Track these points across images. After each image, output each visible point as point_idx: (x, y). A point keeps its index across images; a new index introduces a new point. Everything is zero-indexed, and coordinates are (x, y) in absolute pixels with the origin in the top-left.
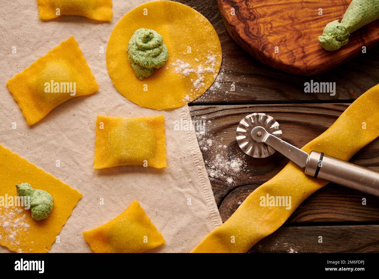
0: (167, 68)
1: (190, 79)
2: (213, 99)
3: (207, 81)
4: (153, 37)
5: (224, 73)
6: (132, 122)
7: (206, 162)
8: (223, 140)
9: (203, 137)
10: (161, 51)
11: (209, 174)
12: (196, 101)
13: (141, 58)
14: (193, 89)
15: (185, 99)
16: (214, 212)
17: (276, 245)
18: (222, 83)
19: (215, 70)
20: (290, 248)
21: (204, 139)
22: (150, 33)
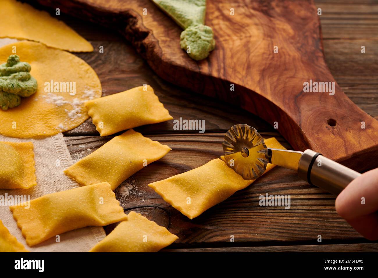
1: (65, 109)
14: (67, 119)
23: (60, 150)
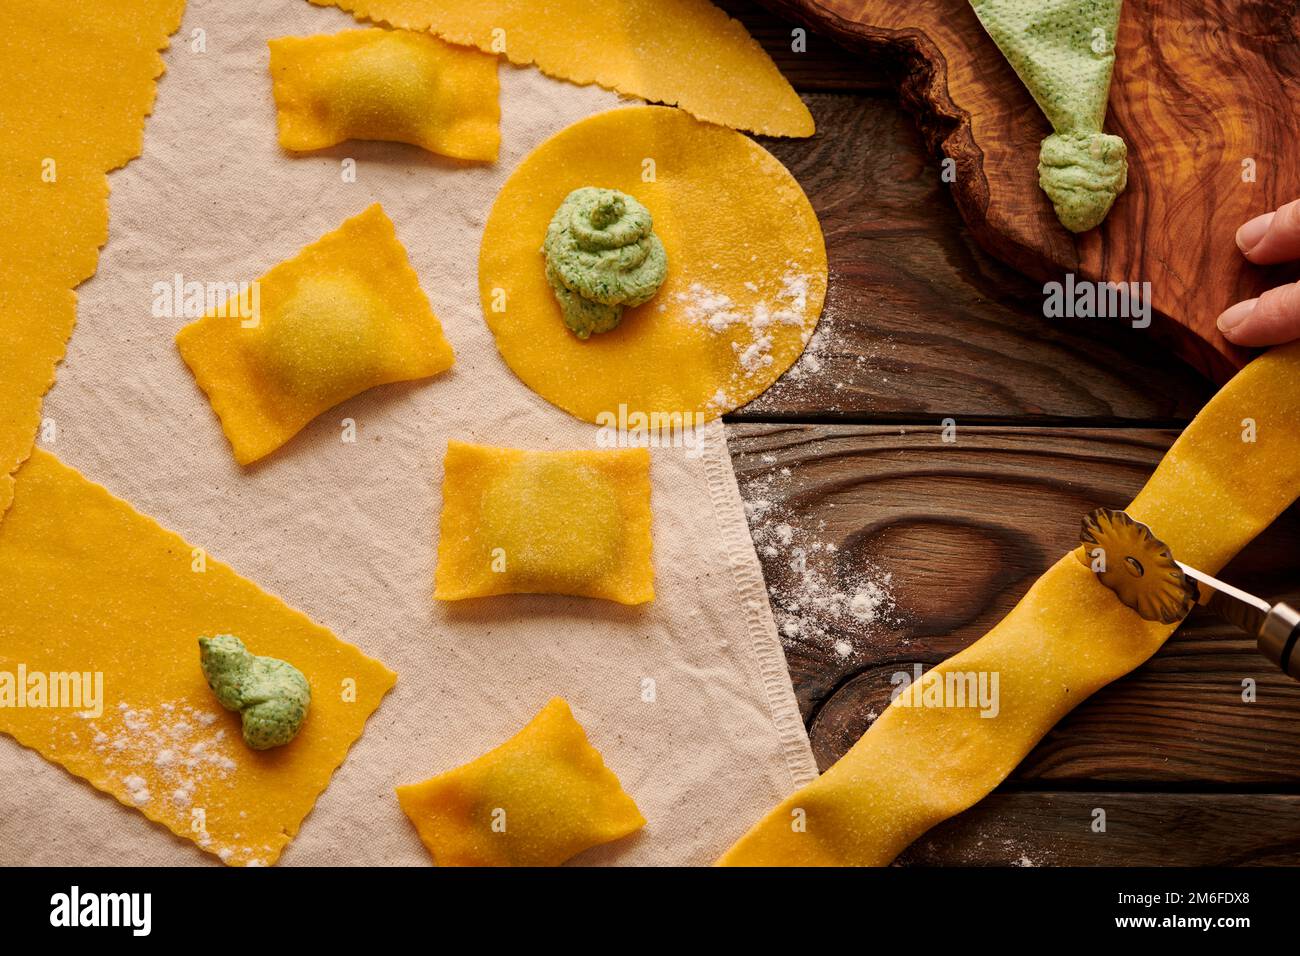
0: (663, 308)
1: (731, 342)
2: (800, 403)
3: (780, 350)
4: (625, 213)
5: (832, 327)
6: (553, 462)
7: (773, 590)
8: (827, 529)
9: (766, 516)
10: (646, 255)
11: (781, 627)
12: (747, 408)
13: (585, 272)
14: (737, 373)
15: (714, 403)
16: (794, 739)
17: (979, 844)
18: (826, 357)
19: (806, 318)
20: (1020, 856)
21: (768, 522)
22: (616, 200)
23: (715, 473)
